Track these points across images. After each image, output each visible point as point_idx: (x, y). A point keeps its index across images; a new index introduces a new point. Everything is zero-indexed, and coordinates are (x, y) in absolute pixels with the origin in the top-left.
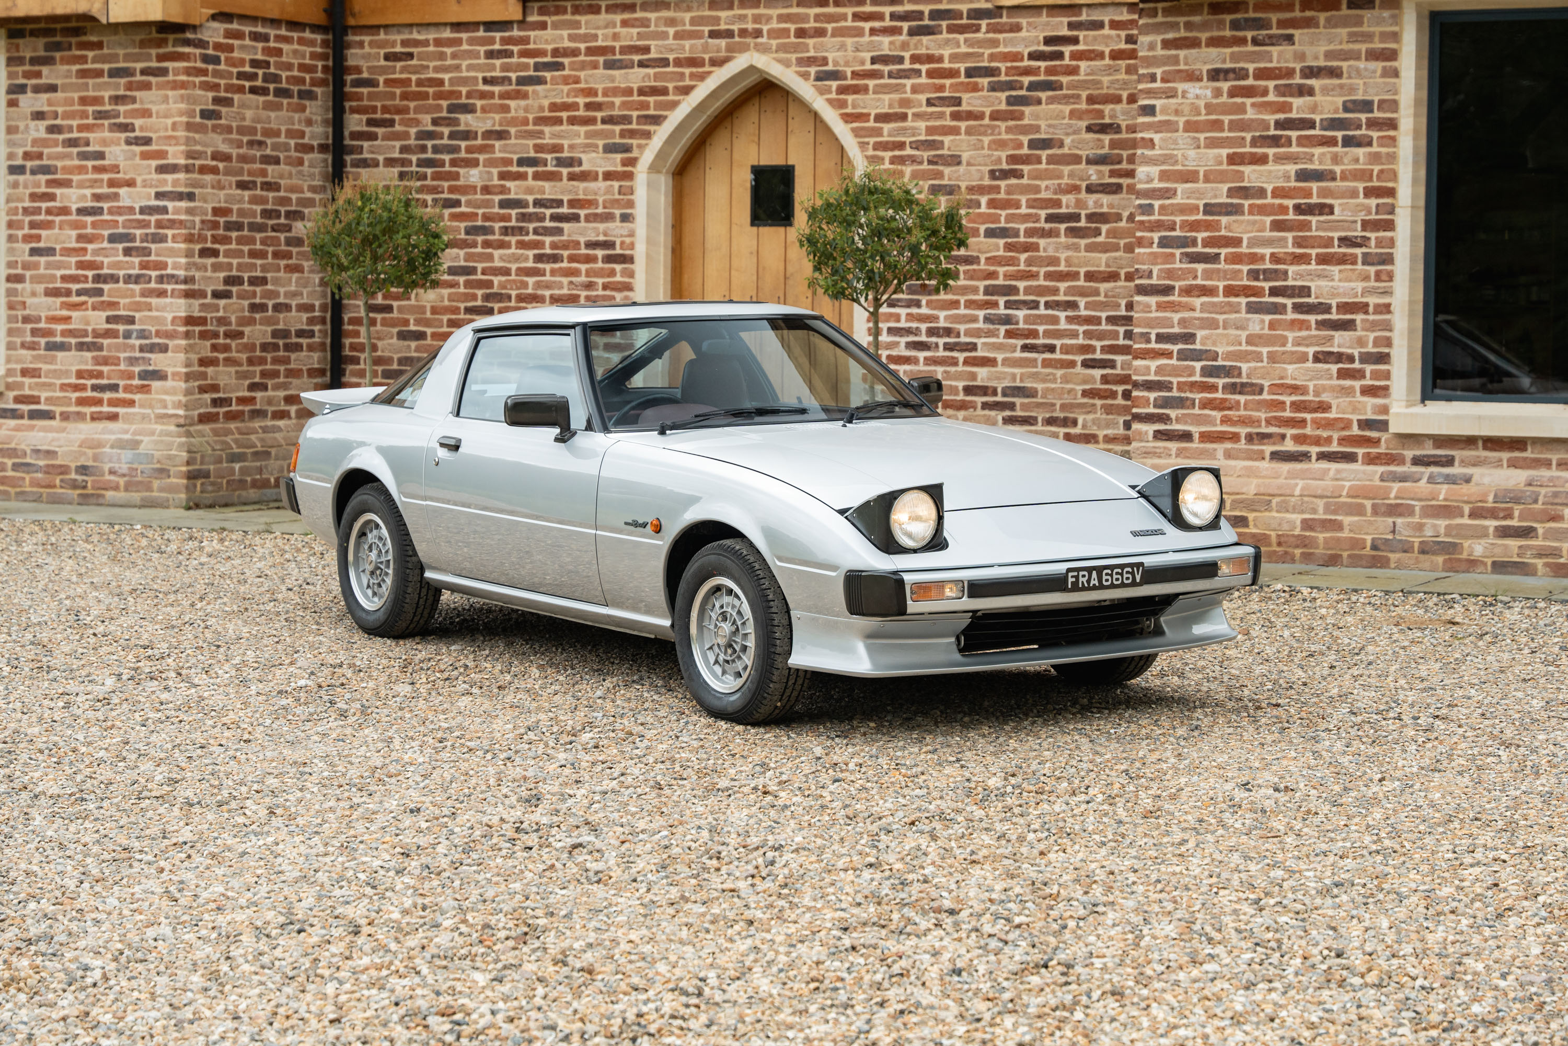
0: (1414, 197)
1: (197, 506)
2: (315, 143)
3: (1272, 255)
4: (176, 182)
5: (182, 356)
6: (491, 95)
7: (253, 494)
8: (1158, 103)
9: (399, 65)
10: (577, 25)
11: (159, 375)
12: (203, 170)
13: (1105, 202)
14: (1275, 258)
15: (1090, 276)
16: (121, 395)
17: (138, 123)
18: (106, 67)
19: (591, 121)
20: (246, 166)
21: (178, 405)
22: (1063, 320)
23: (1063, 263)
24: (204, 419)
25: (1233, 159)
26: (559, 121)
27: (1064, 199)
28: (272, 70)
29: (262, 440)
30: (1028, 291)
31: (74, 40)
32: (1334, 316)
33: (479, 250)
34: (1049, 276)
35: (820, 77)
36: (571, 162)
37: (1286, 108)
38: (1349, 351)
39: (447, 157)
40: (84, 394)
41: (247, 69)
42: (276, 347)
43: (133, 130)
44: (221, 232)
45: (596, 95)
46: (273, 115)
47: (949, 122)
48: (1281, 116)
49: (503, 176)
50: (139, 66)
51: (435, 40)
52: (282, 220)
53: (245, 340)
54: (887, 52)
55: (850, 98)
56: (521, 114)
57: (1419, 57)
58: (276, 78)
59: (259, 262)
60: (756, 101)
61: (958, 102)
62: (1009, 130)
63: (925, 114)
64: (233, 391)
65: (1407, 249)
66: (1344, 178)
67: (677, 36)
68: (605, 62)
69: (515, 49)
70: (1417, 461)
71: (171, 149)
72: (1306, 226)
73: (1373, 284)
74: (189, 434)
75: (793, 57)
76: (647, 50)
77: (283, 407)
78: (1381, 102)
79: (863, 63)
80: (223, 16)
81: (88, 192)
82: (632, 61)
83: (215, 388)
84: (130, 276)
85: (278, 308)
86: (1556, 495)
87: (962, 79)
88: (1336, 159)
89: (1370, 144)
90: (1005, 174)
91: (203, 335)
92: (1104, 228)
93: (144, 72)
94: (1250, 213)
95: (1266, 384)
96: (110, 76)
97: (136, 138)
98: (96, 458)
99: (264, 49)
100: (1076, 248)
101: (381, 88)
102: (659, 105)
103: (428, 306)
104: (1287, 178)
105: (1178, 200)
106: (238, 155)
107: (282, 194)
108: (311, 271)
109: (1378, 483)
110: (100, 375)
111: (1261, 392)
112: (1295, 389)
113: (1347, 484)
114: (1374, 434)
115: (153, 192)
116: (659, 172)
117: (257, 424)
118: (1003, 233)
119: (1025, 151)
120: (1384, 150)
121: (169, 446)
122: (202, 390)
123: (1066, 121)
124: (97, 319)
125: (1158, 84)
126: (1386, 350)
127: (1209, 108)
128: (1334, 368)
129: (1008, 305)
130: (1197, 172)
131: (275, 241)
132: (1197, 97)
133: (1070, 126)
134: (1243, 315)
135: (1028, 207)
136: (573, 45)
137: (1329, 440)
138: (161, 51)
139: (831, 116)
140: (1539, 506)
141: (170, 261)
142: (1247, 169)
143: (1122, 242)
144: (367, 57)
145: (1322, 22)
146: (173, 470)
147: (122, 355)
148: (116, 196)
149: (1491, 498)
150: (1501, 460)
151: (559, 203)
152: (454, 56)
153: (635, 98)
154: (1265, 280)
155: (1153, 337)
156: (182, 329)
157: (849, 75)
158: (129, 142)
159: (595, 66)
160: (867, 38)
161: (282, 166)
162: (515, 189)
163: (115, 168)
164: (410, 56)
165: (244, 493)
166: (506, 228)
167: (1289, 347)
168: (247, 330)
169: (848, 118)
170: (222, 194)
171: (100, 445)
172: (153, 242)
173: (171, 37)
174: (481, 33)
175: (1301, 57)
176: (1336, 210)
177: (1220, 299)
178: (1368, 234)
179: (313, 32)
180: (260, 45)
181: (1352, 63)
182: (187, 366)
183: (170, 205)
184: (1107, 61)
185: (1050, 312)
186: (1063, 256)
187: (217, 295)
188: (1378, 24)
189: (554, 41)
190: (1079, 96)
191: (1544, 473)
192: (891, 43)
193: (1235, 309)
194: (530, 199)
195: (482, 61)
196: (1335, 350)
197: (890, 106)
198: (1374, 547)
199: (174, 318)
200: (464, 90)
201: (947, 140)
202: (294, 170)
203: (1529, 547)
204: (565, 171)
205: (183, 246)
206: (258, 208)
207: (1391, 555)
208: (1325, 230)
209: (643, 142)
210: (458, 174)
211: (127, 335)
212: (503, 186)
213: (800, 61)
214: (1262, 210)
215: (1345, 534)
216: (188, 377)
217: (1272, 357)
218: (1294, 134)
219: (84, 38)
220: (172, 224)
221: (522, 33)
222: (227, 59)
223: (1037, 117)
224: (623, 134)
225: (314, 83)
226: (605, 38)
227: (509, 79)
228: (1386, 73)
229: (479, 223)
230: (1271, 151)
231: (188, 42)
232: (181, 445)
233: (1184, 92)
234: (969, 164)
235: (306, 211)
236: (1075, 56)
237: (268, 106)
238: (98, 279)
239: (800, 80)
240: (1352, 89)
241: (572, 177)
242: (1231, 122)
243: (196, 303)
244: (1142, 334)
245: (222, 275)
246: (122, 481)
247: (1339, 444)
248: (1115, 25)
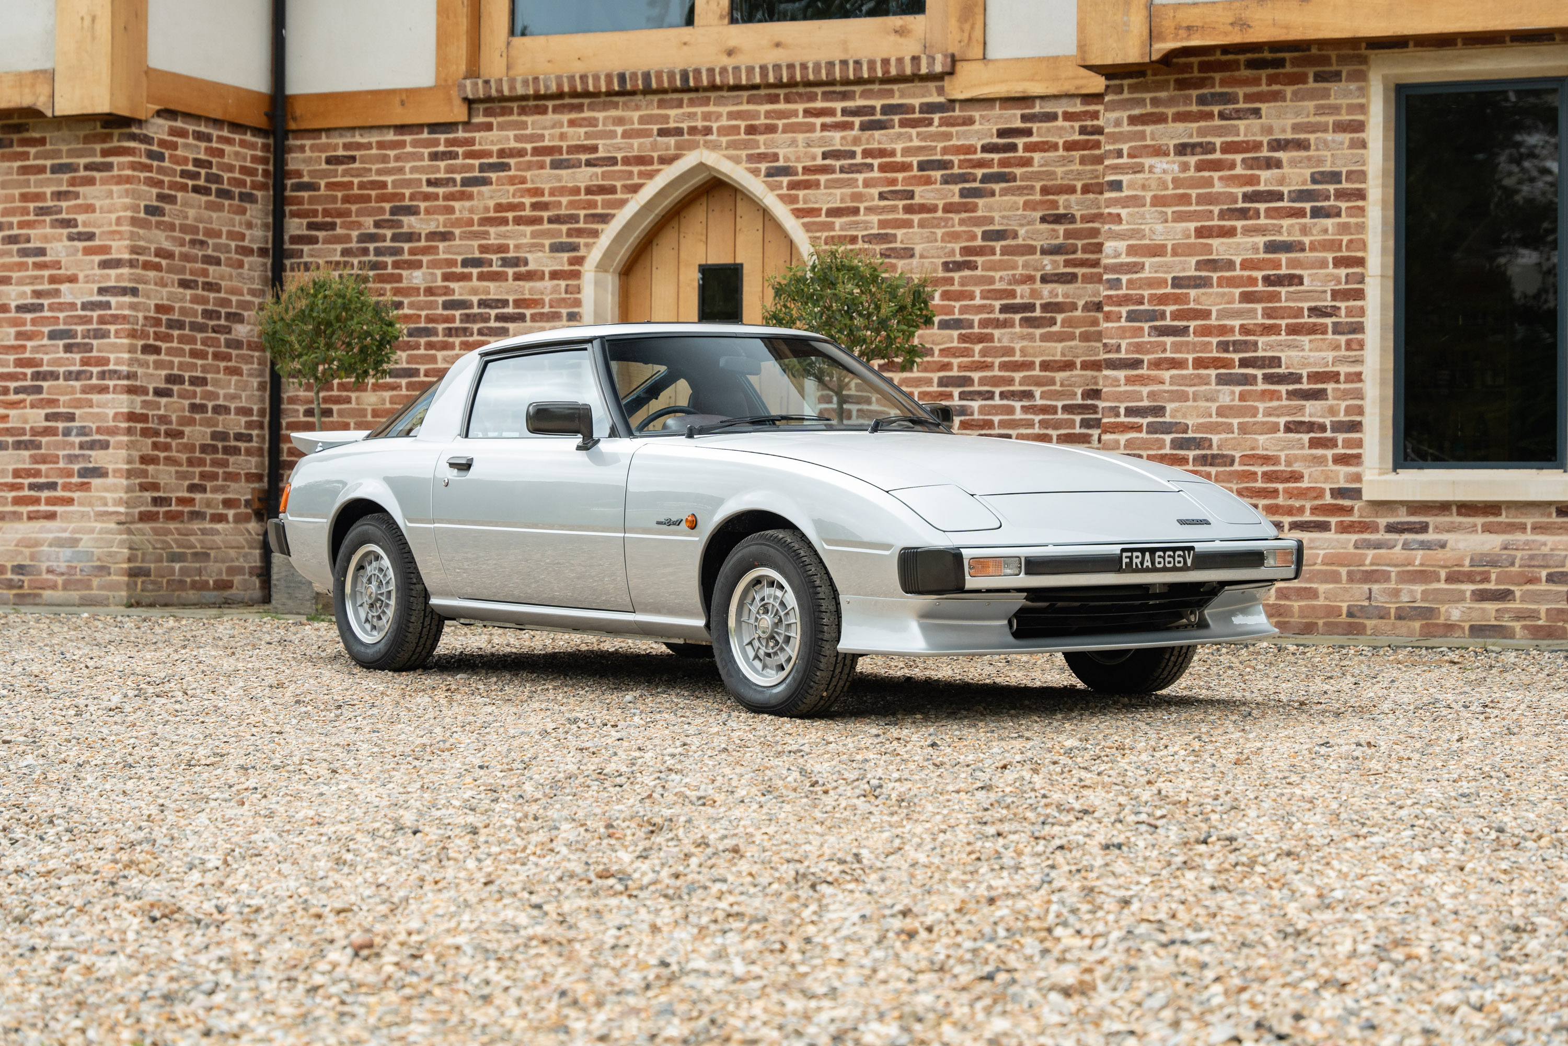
0: (1383, 266)
1: (138, 604)
2: (255, 246)
3: (1242, 326)
4: (119, 278)
5: (123, 453)
6: (436, 197)
7: (192, 595)
8: (1125, 178)
9: (341, 168)
10: (524, 125)
11: (99, 473)
12: (147, 266)
13: (1060, 292)
14: (1244, 330)
15: (1045, 366)
16: (60, 493)
17: (80, 218)
18: (48, 163)
19: (537, 221)
20: (188, 265)
21: (119, 502)
22: (1018, 410)
23: (1018, 353)
24: (145, 517)
25: (1201, 233)
26: (504, 221)
27: (1019, 289)
28: (214, 171)
29: (201, 541)
30: (982, 381)
31: (15, 137)
32: (1305, 386)
33: (422, 351)
34: (1004, 366)
35: (772, 173)
36: (516, 262)
37: (1253, 180)
38: (1321, 420)
39: (389, 260)
40: (21, 494)
41: (190, 167)
42: (215, 449)
43: (76, 226)
44: (163, 329)
45: (543, 195)
46: (214, 215)
47: (902, 216)
48: (1249, 189)
49: (447, 277)
50: (82, 161)
51: (378, 143)
52: (222, 322)
53: (185, 440)
54: (839, 147)
55: (801, 193)
56: (466, 215)
57: (1385, 129)
58: (217, 179)
59: (200, 362)
60: (704, 200)
61: (911, 195)
62: (962, 222)
63: (877, 207)
64: (172, 491)
65: (1378, 318)
66: (1313, 249)
67: (626, 135)
68: (552, 162)
69: (460, 150)
70: (1390, 528)
71: (114, 244)
72: (1275, 297)
73: (1343, 353)
74: (130, 532)
75: (744, 153)
76: (594, 149)
77: (221, 510)
78: (1349, 173)
79: (814, 158)
80: (168, 113)
81: (28, 289)
82: (580, 161)
83: (155, 487)
84: (70, 373)
85: (217, 409)
86: (1532, 557)
87: (915, 172)
88: (1304, 230)
89: (1338, 215)
90: (959, 266)
91: (145, 433)
92: (1060, 317)
93: (87, 167)
94: (1219, 285)
95: (1238, 455)
96: (53, 172)
97: (79, 233)
98: (33, 557)
99: (206, 149)
100: (1032, 338)
101: (323, 191)
102: (606, 204)
103: (369, 409)
104: (1255, 249)
105: (1146, 274)
106: (181, 254)
107: (222, 295)
108: (250, 375)
109: (1352, 550)
110: (37, 473)
111: (1232, 463)
112: (1266, 459)
113: (1322, 552)
114: (1347, 503)
115: (95, 287)
116: (606, 271)
117: (196, 526)
118: (957, 324)
119: (979, 242)
120: (1353, 220)
121: (110, 544)
122: (144, 488)
123: (1020, 212)
124: (36, 417)
125: (1125, 160)
126: (1358, 419)
127: (1177, 182)
128: (1306, 437)
129: (963, 396)
130: (1165, 246)
131: (215, 342)
132: (1164, 172)
133: (1025, 217)
134: (1213, 386)
135: (982, 298)
136: (519, 145)
137: (1301, 510)
138: (106, 146)
139: (781, 212)
140: (1516, 569)
141: (112, 356)
142: (1215, 242)
143: (1078, 331)
144: (308, 161)
145: (1289, 95)
146: (113, 567)
147: (61, 453)
148: (57, 293)
149: (1467, 562)
150: (1475, 525)
151: (505, 303)
152: (398, 158)
153: (583, 197)
154: (1235, 351)
155: (1122, 411)
156: (124, 425)
157: (800, 170)
158: (71, 238)
159: (542, 166)
160: (818, 134)
161: (223, 268)
162: (459, 290)
163: (57, 265)
164: (353, 159)
165: (183, 594)
166: (450, 329)
167: (1260, 418)
168: (187, 430)
169: (799, 213)
170: (165, 291)
171: (37, 543)
172: (95, 337)
173: (116, 132)
174: (425, 135)
175: (1269, 130)
176: (1306, 281)
177: (1190, 371)
178: (1338, 304)
179: (254, 135)
180: (203, 145)
181: (1319, 135)
182: (129, 462)
183: (113, 300)
184: (1061, 152)
185: (1005, 402)
186: (1018, 346)
187: (158, 392)
188: (1345, 96)
189: (499, 142)
190: (1033, 187)
191: (1519, 537)
192: (843, 138)
193: (1205, 381)
194: (475, 299)
195: (426, 163)
196: (1307, 419)
197: (842, 200)
198: (1350, 614)
199: (116, 414)
200: (407, 192)
201: (900, 233)
202: (234, 272)
203: (1507, 610)
204: (510, 271)
205: (126, 341)
206: (200, 308)
207: (1367, 622)
208: (1295, 300)
209: (591, 240)
210: (400, 276)
211: (67, 432)
212: (447, 287)
213: (750, 158)
214: (1231, 282)
215: (1321, 602)
216: (130, 474)
217: (1243, 429)
218: (1262, 206)
219: (26, 135)
220: (115, 319)
221: (467, 135)
222: (171, 156)
223: (991, 209)
224: (569, 233)
225: (255, 186)
226: (552, 138)
227: (454, 180)
228: (1354, 144)
229: (422, 325)
230: (1239, 224)
231: (134, 137)
232: (122, 542)
233: (1151, 167)
234: (922, 257)
235: (246, 314)
236: (1029, 148)
237: (210, 206)
238: (37, 376)
239: (750, 176)
240: (1320, 161)
241: (518, 277)
242: (1198, 195)
243: (139, 399)
244: (1111, 408)
245: (164, 373)
246: (60, 580)
247: (1312, 513)
248: (1068, 116)
